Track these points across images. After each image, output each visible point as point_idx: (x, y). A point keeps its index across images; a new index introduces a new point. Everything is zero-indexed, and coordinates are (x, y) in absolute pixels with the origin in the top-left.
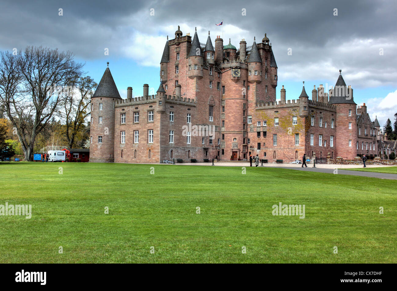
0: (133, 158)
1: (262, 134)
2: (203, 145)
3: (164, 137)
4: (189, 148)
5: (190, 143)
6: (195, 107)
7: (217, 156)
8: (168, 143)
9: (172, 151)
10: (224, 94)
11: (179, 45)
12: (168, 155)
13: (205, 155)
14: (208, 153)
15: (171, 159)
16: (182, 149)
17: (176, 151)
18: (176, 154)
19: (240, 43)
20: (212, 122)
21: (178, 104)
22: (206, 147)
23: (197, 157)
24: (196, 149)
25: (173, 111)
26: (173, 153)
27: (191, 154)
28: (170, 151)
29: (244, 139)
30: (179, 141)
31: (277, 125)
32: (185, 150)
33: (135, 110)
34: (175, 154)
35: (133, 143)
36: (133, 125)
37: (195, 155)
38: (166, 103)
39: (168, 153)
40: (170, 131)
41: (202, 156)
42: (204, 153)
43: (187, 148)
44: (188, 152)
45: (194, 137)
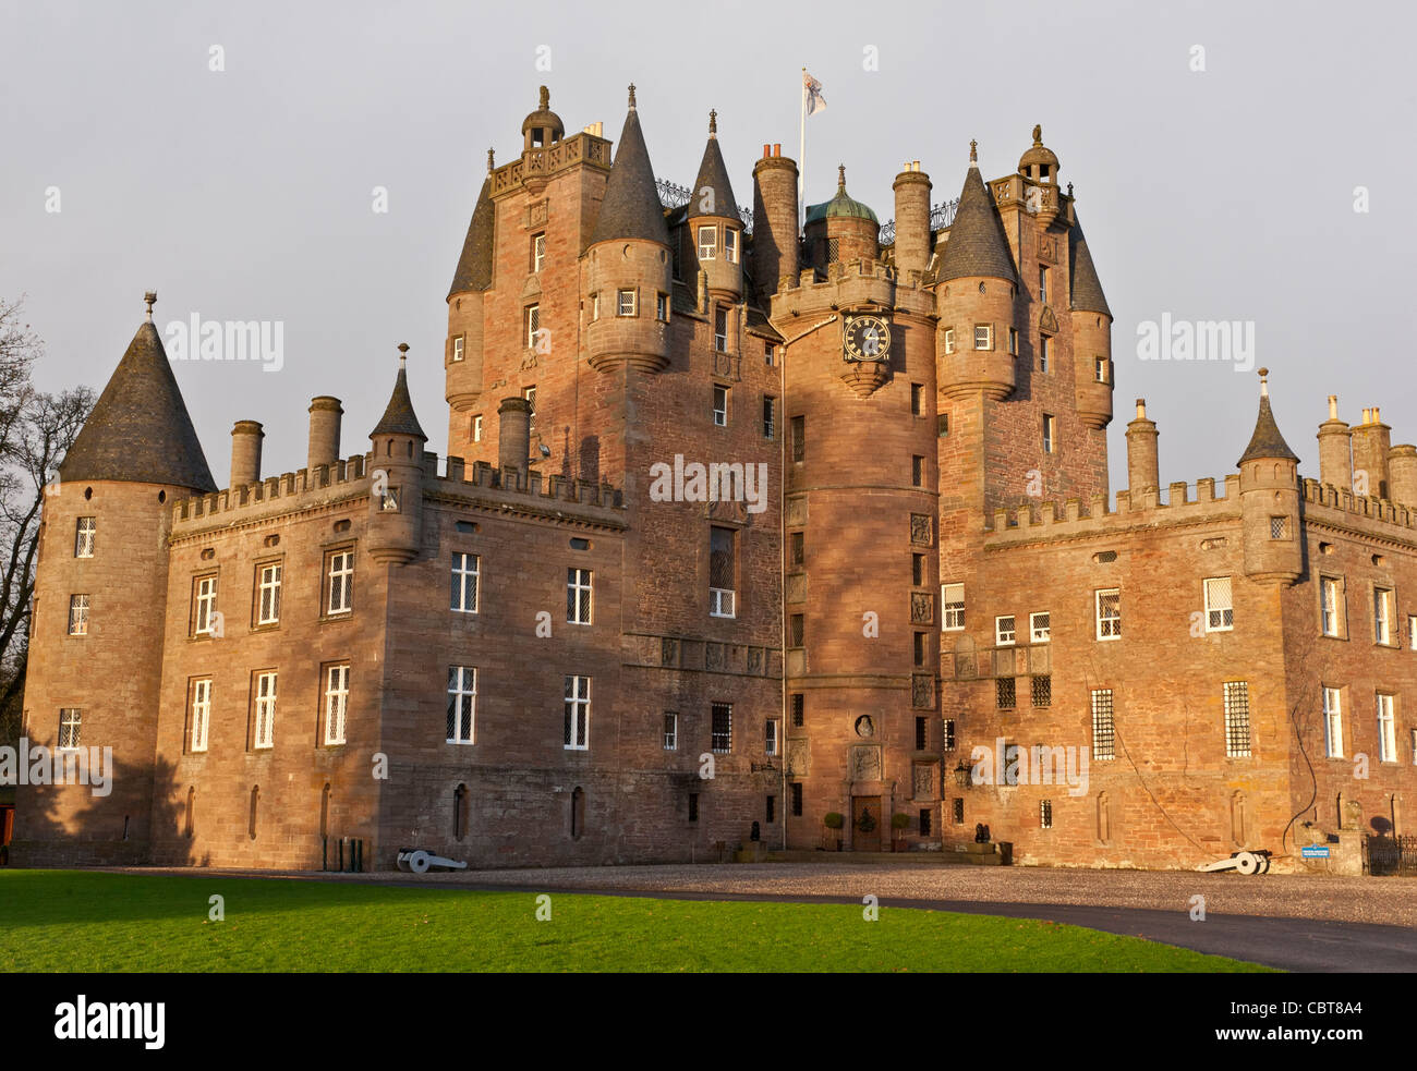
0: (240, 838)
1: (1023, 688)
2: (667, 757)
3: (411, 706)
4: (577, 774)
5: (586, 747)
6: (616, 529)
7: (756, 825)
8: (435, 745)
9: (460, 792)
10: (800, 464)
11: (542, 188)
12: (436, 817)
13: (685, 815)
14: (701, 808)
15: (451, 840)
16: (528, 784)
17: (490, 796)
18: (488, 812)
19: (894, 187)
20: (731, 621)
21: (507, 511)
22: (689, 766)
23: (629, 829)
24: (621, 778)
25: (474, 551)
26: (472, 804)
27: (590, 815)
28: (448, 794)
29: (920, 722)
30: (508, 732)
31: (1112, 637)
32: (548, 786)
33: (263, 551)
34: (483, 811)
35: (248, 747)
36: (253, 639)
37: (614, 816)
38: (426, 499)
39: (430, 806)
40: (453, 672)
41: (661, 824)
42: (679, 810)
43: (564, 772)
44: (568, 802)
45: (615, 707)
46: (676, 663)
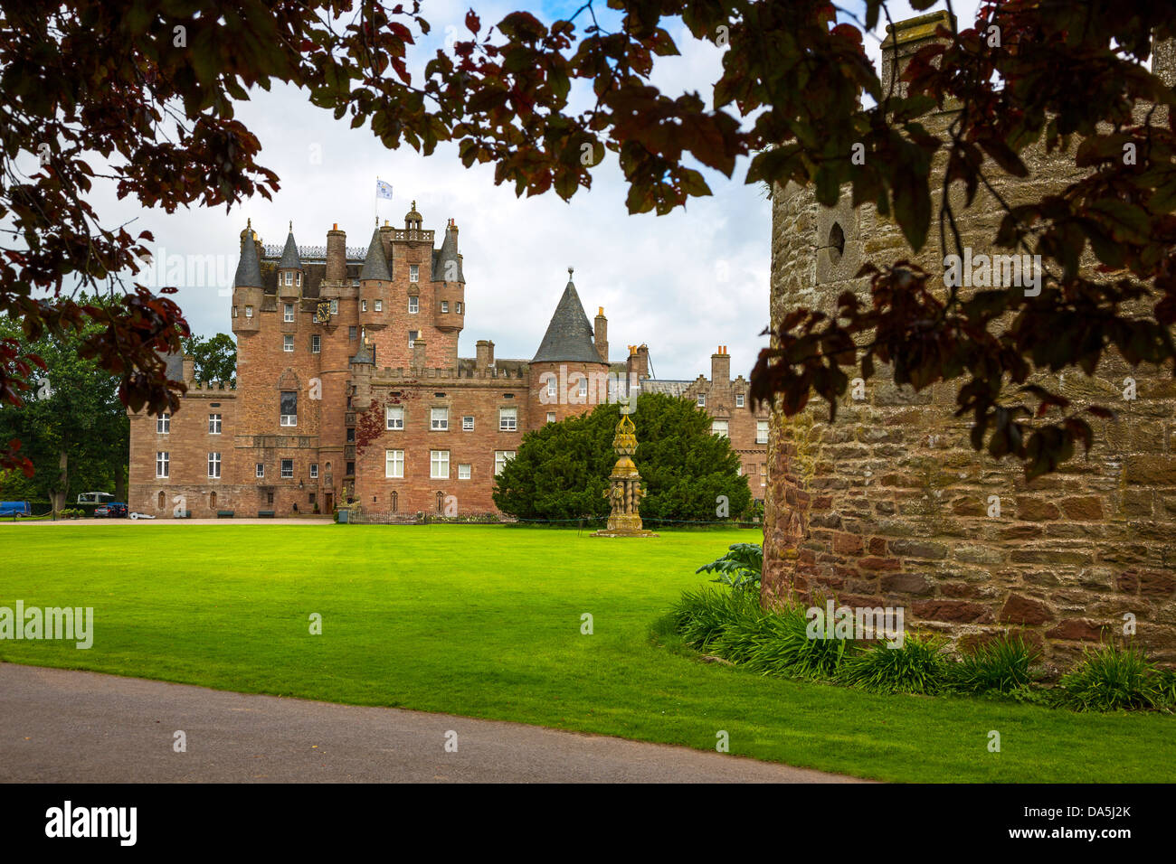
2: (258, 480)
3: (142, 466)
4: (213, 487)
5: (219, 477)
6: (231, 397)
8: (151, 479)
9: (162, 494)
12: (152, 501)
13: (266, 501)
14: (274, 499)
15: (158, 509)
16: (191, 491)
17: (174, 495)
20: (293, 428)
22: (268, 483)
23: (238, 506)
24: (233, 488)
26: (167, 497)
27: (219, 501)
28: (156, 494)
29: (348, 465)
30: (182, 474)
32: (199, 492)
34: (171, 500)
37: (230, 502)
39: (150, 498)
40: (160, 454)
41: (253, 504)
42: (262, 499)
43: (207, 487)
44: (208, 497)
45: (232, 463)
46: (261, 445)
